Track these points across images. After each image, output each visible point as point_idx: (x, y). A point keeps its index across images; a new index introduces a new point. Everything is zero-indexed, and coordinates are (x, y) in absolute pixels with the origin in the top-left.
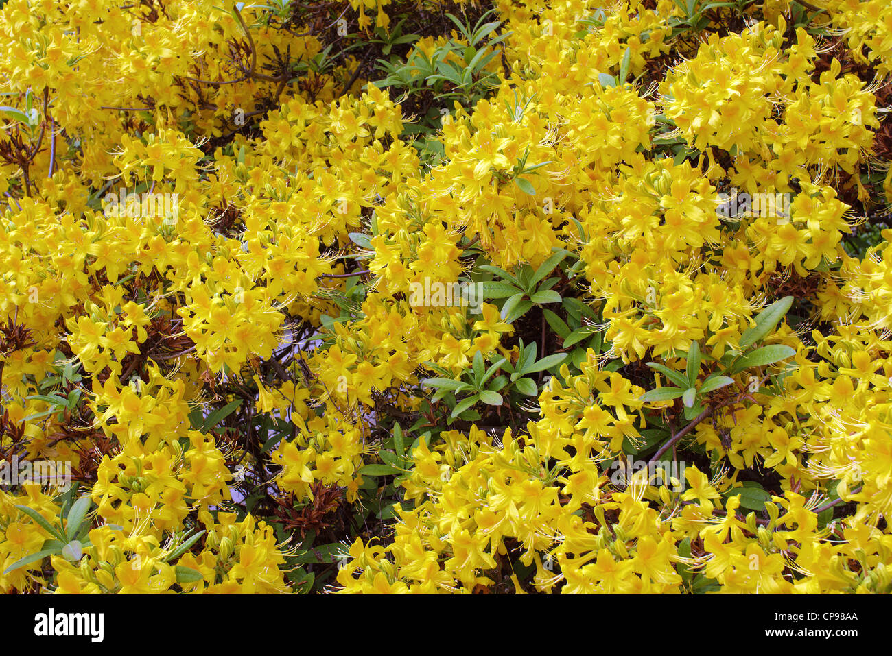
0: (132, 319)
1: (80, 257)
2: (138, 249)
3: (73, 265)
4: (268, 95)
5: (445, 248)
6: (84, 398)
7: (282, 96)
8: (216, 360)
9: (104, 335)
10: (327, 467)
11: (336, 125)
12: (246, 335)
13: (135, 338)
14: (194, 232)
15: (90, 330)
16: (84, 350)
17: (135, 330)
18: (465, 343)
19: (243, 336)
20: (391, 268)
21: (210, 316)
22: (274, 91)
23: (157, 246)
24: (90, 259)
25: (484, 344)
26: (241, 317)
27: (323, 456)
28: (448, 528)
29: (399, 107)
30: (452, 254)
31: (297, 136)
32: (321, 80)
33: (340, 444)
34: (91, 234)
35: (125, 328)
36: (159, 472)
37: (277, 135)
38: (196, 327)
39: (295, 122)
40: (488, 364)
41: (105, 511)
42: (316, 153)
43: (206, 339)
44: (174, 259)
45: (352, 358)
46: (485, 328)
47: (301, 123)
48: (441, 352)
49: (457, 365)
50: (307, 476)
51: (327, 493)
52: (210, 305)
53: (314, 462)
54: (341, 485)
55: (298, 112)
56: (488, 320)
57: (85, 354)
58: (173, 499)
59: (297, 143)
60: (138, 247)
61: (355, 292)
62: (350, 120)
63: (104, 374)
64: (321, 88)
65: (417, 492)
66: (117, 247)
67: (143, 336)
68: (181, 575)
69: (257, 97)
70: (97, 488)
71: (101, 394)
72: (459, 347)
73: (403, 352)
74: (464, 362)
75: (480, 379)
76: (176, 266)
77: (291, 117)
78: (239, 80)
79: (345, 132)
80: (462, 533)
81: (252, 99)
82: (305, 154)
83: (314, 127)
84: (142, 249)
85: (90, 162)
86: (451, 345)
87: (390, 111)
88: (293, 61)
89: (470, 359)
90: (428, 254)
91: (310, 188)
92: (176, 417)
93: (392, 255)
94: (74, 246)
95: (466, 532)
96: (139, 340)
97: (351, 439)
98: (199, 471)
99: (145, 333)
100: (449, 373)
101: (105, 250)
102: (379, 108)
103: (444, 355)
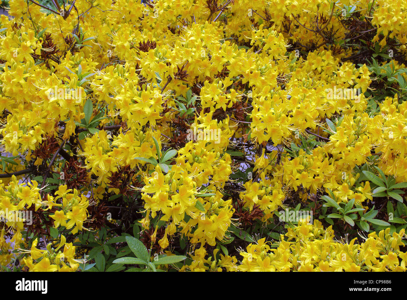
0: (231, 96)
1: (225, 60)
2: (247, 71)
3: (221, 61)
4: (316, 43)
5: (366, 150)
6: (195, 114)
7: (322, 47)
8: (257, 133)
9: (218, 95)
10: (265, 202)
11: (341, 73)
12: (274, 132)
13: (227, 104)
14: (272, 79)
15: (214, 90)
16: (206, 96)
17: (229, 101)
18: (351, 192)
19: (274, 131)
20: (341, 143)
21: (267, 115)
22: (319, 43)
23: (256, 75)
24: (228, 63)
25: (358, 197)
26: (278, 123)
27: (267, 197)
28: (304, 259)
29: (371, 81)
30: (367, 154)
31: (322, 67)
32: (341, 51)
33: (275, 197)
34: (234, 54)
35: (227, 98)
36: (208, 160)
37: (314, 61)
38: (258, 116)
39: (323, 61)
40: (355, 207)
41: (181, 161)
42: (325, 78)
43: (258, 123)
44: (258, 84)
45: (302, 167)
46: (362, 192)
47: (326, 63)
48: (338, 189)
49: (341, 198)
50: (255, 200)
51: (258, 212)
52: (269, 111)
53: (262, 197)
54: (265, 212)
55: (328, 58)
56: (365, 189)
57: (206, 98)
58: (206, 174)
59: (319, 69)
60: (248, 70)
61: (311, 142)
62: (348, 74)
63: (207, 110)
64: (340, 54)
65: (291, 235)
66: (240, 65)
67: (230, 105)
68: (197, 204)
69: (311, 41)
70: (182, 150)
71: (202, 117)
72: (348, 192)
73: (321, 178)
74: (345, 199)
75: (348, 210)
76: (257, 87)
77: (324, 58)
78: (313, 31)
79: (344, 77)
80: (310, 265)
81: (308, 40)
82: (319, 76)
83: (330, 67)
84: (249, 72)
85: (232, 26)
86: (344, 189)
87: (367, 81)
88: (335, 36)
89: (349, 200)
90: (359, 148)
91: (320, 90)
92: (224, 144)
93: (343, 138)
94: (226, 55)
95: (313, 266)
96: (228, 106)
97: (281, 198)
98: (221, 170)
99: (232, 105)
100: (337, 199)
101: (236, 64)
102: (363, 77)
103: (338, 190)
